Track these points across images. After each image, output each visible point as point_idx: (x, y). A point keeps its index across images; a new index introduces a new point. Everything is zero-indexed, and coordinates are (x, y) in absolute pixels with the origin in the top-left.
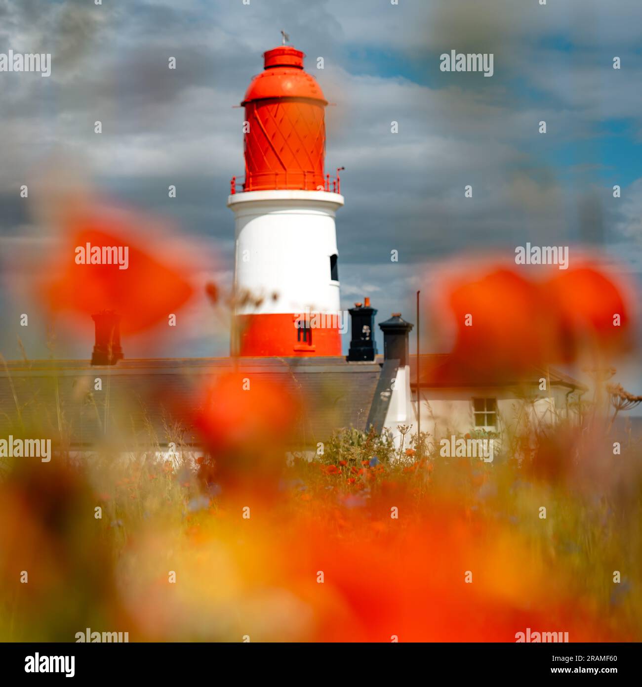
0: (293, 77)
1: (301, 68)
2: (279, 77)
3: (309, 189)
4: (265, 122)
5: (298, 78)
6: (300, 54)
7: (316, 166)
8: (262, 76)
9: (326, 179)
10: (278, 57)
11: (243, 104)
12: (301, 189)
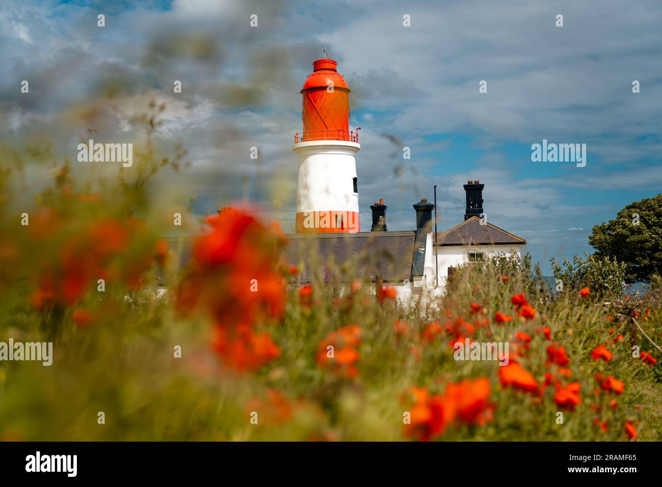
0: (331, 75)
1: (336, 71)
2: (323, 75)
3: (341, 140)
4: (315, 102)
5: (334, 76)
6: (334, 63)
7: (345, 126)
8: (313, 75)
9: (350, 134)
10: (323, 64)
11: (302, 92)
12: (336, 140)
